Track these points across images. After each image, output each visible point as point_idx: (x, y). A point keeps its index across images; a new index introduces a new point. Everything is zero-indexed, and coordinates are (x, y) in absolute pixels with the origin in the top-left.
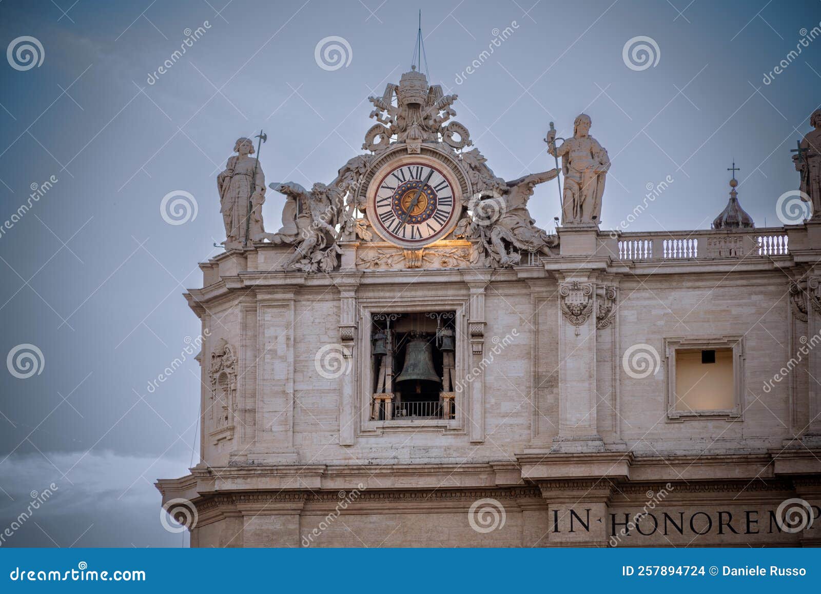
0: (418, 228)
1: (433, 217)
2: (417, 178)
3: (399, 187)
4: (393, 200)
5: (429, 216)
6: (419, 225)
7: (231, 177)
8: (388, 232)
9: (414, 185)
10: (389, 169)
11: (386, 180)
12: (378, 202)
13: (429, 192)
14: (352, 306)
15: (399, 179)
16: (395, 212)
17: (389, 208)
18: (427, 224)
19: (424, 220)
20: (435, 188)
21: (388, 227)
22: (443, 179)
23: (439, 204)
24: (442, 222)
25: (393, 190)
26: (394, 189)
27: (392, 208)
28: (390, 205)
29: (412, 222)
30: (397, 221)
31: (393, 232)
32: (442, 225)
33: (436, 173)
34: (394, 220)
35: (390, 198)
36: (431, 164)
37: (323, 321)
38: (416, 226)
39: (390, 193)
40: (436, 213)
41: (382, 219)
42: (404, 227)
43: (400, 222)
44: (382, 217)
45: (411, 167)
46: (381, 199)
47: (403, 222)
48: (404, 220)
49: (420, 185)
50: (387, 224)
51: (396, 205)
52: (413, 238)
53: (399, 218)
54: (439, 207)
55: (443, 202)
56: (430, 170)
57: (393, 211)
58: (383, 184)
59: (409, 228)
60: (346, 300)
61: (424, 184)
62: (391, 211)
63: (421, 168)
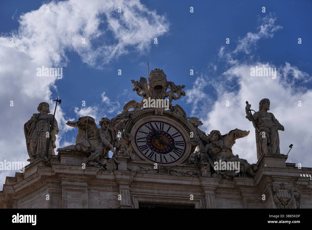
0: (164, 156)
1: (173, 151)
2: (161, 129)
3: (150, 133)
4: (147, 139)
5: (170, 151)
6: (165, 155)
7: (36, 122)
8: (145, 157)
9: (159, 132)
10: (143, 123)
12: (137, 139)
13: (169, 137)
14: (128, 194)
15: (150, 129)
16: (149, 147)
17: (145, 144)
18: (170, 155)
19: (168, 152)
20: (173, 135)
21: (145, 154)
22: (177, 131)
23: (176, 145)
24: (179, 155)
25: (146, 134)
26: (147, 133)
27: (147, 144)
28: (145, 142)
29: (160, 152)
30: (150, 151)
31: (149, 156)
32: (179, 156)
33: (172, 128)
34: (148, 150)
35: (145, 138)
36: (169, 122)
38: (163, 155)
39: (145, 135)
40: (175, 149)
41: (141, 149)
42: (156, 155)
43: (152, 152)
44: (140, 148)
45: (157, 123)
46: (139, 138)
47: (154, 152)
48: (155, 151)
49: (163, 133)
50: (144, 152)
51: (149, 142)
52: (162, 162)
53: (151, 150)
54: (176, 146)
55: (178, 143)
56: (169, 126)
57: (147, 145)
58: (140, 130)
59: (158, 155)
60: (123, 191)
61: (165, 133)
62: (146, 145)
63: (163, 125)
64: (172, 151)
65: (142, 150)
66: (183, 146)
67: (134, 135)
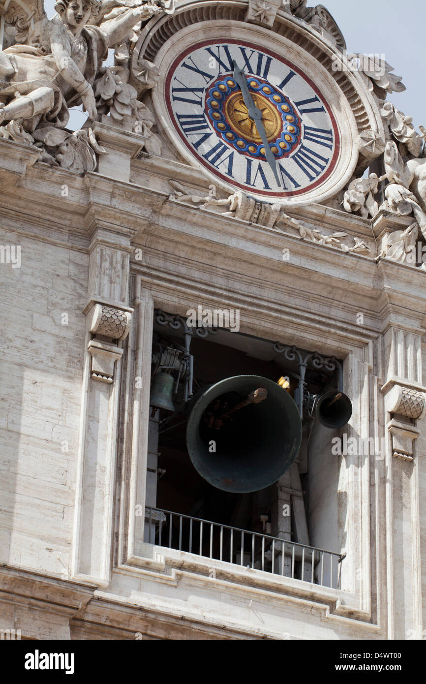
0: (260, 168)
1: (293, 157)
2: (258, 74)
3: (220, 77)
4: (207, 96)
5: (285, 153)
6: (262, 163)
8: (196, 154)
9: (253, 84)
11: (191, 54)
12: (174, 90)
13: (285, 107)
14: (123, 267)
15: (221, 63)
16: (211, 122)
17: (198, 110)
18: (279, 166)
19: (275, 156)
20: (298, 104)
21: (197, 145)
22: (313, 94)
23: (305, 138)
24: (313, 174)
25: (208, 79)
26: (211, 77)
27: (205, 111)
28: (200, 103)
29: (249, 151)
31: (206, 156)
32: (312, 178)
33: (297, 77)
34: (207, 136)
35: (201, 90)
36: (290, 57)
37: (42, 284)
38: (256, 162)
39: (201, 82)
40: (300, 151)
41: (182, 124)
42: (231, 157)
43: (221, 144)
44: (182, 120)
45: (248, 51)
46: (182, 87)
47: (228, 146)
48: (232, 141)
49: (266, 89)
50: (194, 138)
51: (215, 109)
52: (249, 184)
53: (219, 135)
54: (306, 143)
55: (314, 135)
56: (287, 70)
57: (206, 116)
58: (186, 60)
59: (240, 160)
60: (108, 252)
61: (274, 91)
62: (202, 116)
63: (269, 60)
64: (291, 155)
65: (185, 130)
66: (330, 147)
67: (164, 73)
